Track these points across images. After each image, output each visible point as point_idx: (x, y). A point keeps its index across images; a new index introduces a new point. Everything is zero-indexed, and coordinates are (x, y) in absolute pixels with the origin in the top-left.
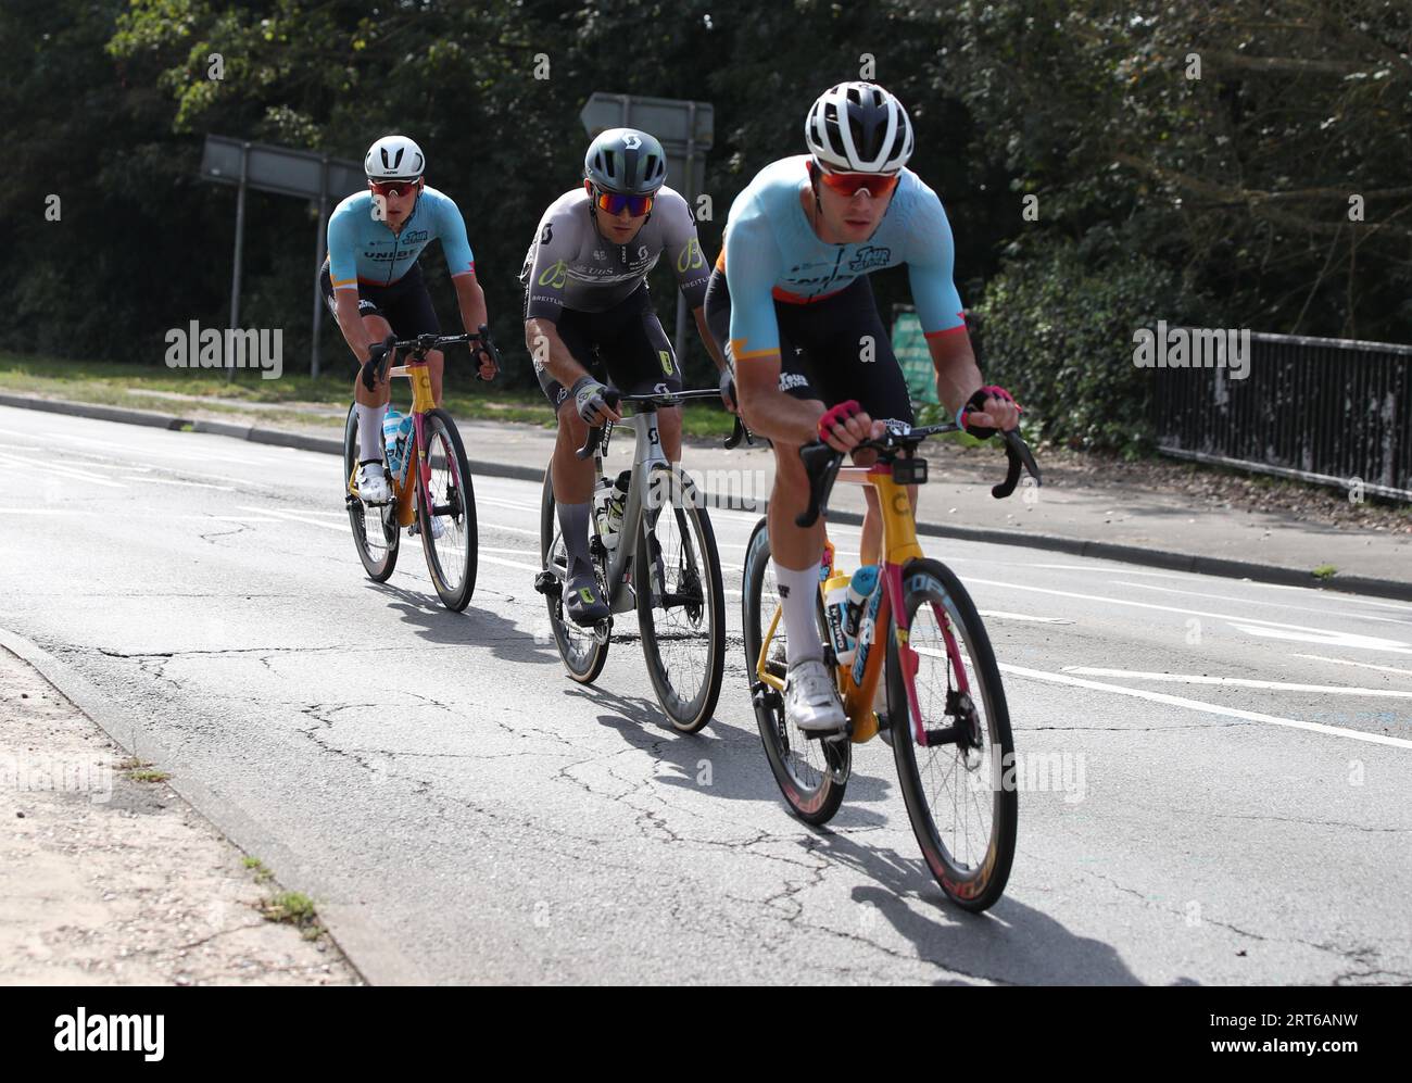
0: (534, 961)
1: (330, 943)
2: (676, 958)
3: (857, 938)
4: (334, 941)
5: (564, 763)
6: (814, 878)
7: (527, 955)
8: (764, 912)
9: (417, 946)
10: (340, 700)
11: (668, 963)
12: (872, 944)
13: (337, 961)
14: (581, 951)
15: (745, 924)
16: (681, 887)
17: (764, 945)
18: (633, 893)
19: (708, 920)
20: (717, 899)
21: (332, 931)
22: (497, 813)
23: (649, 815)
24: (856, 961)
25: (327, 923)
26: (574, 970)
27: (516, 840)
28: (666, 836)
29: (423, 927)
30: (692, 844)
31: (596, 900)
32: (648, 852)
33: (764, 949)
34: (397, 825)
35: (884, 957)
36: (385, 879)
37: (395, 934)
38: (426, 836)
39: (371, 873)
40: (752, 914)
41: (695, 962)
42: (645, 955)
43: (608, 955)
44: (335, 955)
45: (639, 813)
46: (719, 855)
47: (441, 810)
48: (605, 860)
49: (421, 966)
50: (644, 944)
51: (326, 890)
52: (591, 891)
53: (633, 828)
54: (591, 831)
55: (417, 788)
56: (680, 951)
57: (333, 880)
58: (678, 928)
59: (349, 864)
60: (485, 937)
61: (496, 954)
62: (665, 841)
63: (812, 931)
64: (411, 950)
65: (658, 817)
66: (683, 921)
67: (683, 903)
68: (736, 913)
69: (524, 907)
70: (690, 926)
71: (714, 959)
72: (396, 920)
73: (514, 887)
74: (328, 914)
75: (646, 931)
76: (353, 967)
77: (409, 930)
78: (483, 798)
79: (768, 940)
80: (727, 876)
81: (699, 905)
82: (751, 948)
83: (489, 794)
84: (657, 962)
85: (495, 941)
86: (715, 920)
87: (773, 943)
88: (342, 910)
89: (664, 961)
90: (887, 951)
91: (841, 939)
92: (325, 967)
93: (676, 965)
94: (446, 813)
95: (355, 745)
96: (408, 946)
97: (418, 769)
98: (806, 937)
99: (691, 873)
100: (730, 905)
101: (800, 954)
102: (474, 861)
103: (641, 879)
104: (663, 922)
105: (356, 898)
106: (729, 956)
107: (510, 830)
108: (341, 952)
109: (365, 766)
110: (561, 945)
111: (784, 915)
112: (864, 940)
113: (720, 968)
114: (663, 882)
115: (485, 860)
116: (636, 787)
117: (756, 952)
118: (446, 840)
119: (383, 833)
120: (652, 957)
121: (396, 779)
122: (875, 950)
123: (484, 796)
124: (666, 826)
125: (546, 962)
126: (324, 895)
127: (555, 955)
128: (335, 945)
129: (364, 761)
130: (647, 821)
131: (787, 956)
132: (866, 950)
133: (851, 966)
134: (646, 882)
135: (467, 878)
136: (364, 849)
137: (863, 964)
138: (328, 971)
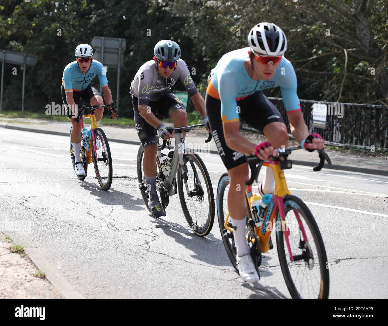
0: (81, 262)
1: (28, 258)
2: (118, 260)
3: (164, 254)
4: (29, 257)
5: (88, 210)
6: (153, 239)
7: (79, 260)
8: (140, 248)
9: (51, 258)
10: (30, 195)
11: (115, 262)
12: (168, 256)
13: (30, 262)
14: (93, 259)
15: (135, 251)
16: (118, 242)
17: (140, 257)
18: (106, 244)
19: (126, 250)
20: (128, 245)
21: (28, 255)
22: (71, 224)
23: (110, 223)
24: (164, 260)
25: (27, 253)
26: (91, 264)
27: (76, 231)
28: (115, 229)
29: (52, 253)
30: (121, 231)
31: (97, 246)
32: (110, 233)
33: (140, 258)
34: (45, 227)
35: (171, 259)
36: (42, 241)
37: (45, 255)
38: (52, 230)
39: (38, 240)
40: (137, 248)
41: (122, 261)
42: (110, 260)
43: (100, 260)
44: (29, 261)
45: (108, 223)
46: (128, 233)
47: (56, 223)
48: (99, 235)
49: (52, 264)
50: (109, 257)
51: (26, 244)
52: (95, 243)
53: (106, 227)
54: (95, 228)
55: (50, 217)
56: (119, 258)
57: (28, 242)
58: (118, 253)
59: (32, 238)
60: (68, 256)
61: (70, 260)
62: (114, 230)
63: (153, 253)
64: (49, 259)
65: (113, 224)
66: (119, 251)
67: (119, 246)
68: (133, 248)
69: (78, 248)
70: (121, 252)
71: (127, 260)
72: (45, 252)
73: (75, 243)
74: (27, 250)
75: (110, 253)
76: (34, 264)
77: (48, 254)
78: (67, 220)
79: (141, 255)
80: (131, 239)
81: (123, 246)
82: (137, 257)
83: (69, 219)
84: (113, 262)
85: (71, 257)
86: (128, 250)
87: (143, 256)
88: (31, 249)
89: (114, 261)
90: (172, 258)
91: (160, 255)
92: (27, 264)
93: (118, 262)
94: (58, 224)
95: (34, 207)
96: (48, 258)
97: (50, 213)
98: (151, 254)
99: (121, 238)
100: (131, 246)
101: (149, 259)
102: (65, 236)
103: (108, 240)
104: (114, 251)
105: (35, 246)
106: (131, 259)
107: (74, 228)
108: (31, 260)
109: (36, 212)
110: (88, 257)
111: (146, 249)
112: (166, 255)
113: (129, 263)
114: (114, 241)
115: (68, 236)
116: (107, 216)
117: (138, 258)
118: (57, 231)
119: (41, 229)
120: (111, 260)
121: (44, 215)
122: (169, 257)
123: (67, 219)
124: (115, 226)
125: (84, 262)
126: (26, 245)
127: (86, 260)
128: (29, 258)
129: (36, 211)
130: (110, 225)
131: (146, 259)
132: (167, 257)
133: (163, 262)
134: (110, 241)
135: (63, 241)
136: (36, 233)
137: (166, 261)
138: (27, 265)
